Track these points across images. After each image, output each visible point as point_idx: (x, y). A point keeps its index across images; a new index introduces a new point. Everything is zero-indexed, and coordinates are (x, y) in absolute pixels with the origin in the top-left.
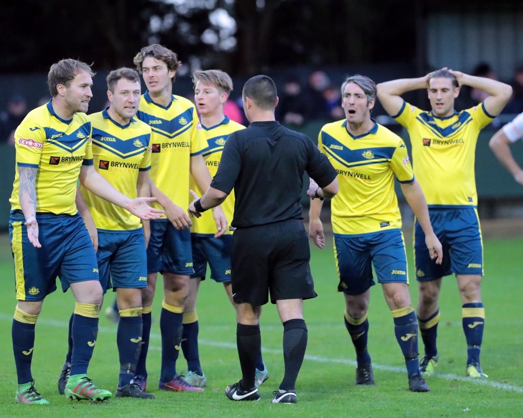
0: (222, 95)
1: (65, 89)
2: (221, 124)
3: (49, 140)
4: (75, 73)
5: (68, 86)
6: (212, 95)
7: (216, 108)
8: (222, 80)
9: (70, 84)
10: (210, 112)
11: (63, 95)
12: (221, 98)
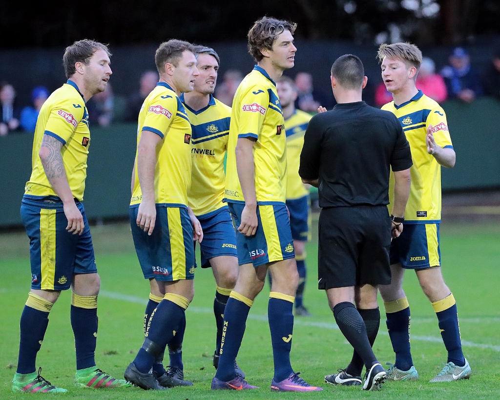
0: (410, 69)
1: (84, 67)
2: (411, 100)
3: (84, 120)
4: (94, 50)
5: (87, 63)
6: (399, 70)
7: (405, 83)
8: (408, 53)
9: (89, 61)
10: (399, 89)
11: (82, 73)
12: (409, 72)
